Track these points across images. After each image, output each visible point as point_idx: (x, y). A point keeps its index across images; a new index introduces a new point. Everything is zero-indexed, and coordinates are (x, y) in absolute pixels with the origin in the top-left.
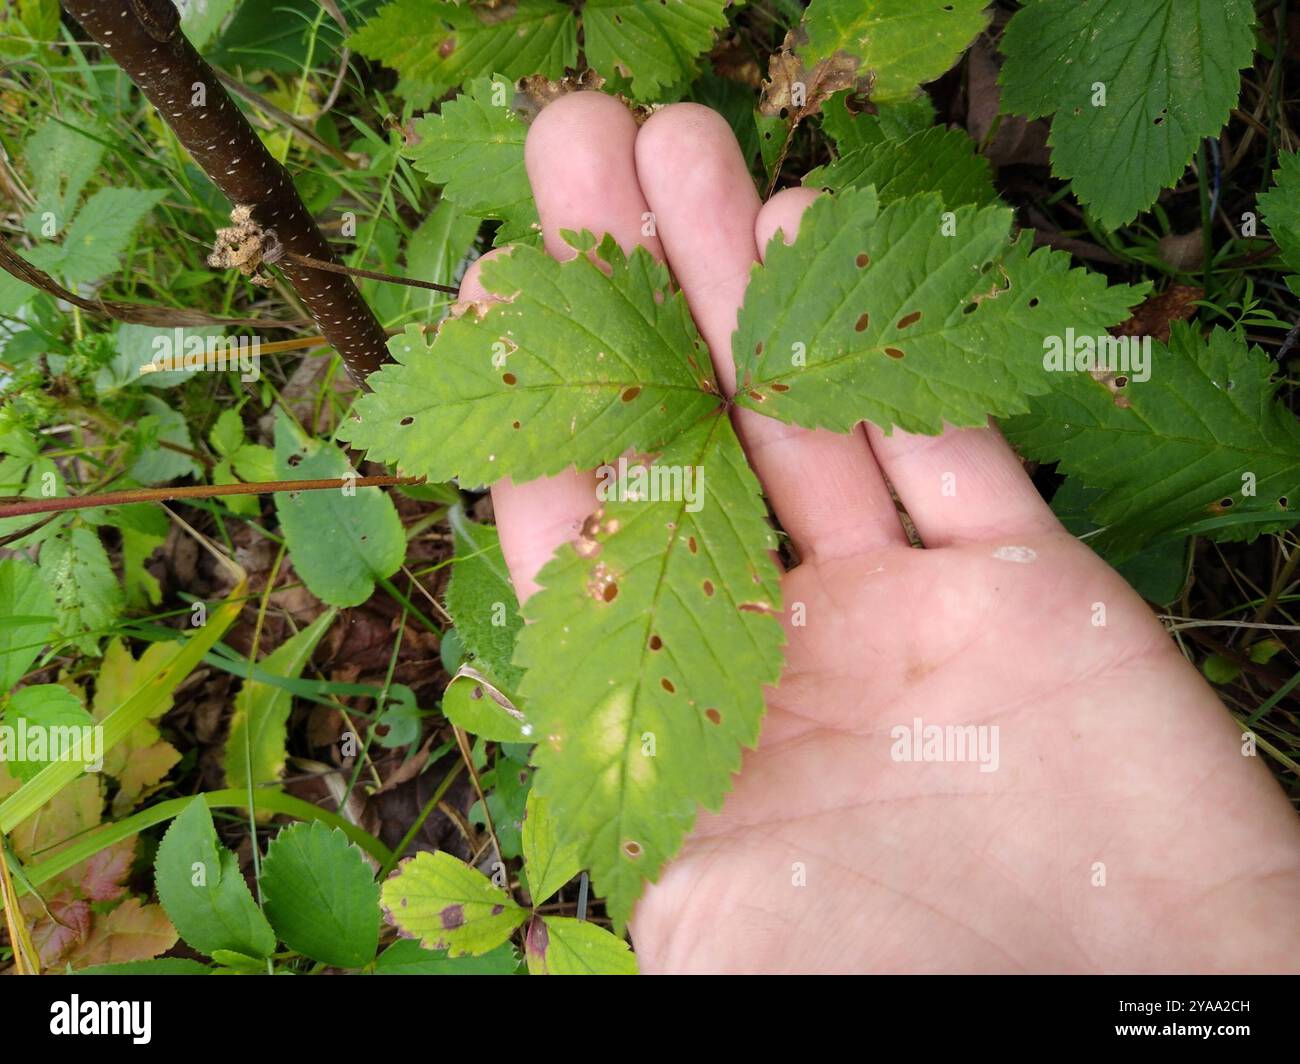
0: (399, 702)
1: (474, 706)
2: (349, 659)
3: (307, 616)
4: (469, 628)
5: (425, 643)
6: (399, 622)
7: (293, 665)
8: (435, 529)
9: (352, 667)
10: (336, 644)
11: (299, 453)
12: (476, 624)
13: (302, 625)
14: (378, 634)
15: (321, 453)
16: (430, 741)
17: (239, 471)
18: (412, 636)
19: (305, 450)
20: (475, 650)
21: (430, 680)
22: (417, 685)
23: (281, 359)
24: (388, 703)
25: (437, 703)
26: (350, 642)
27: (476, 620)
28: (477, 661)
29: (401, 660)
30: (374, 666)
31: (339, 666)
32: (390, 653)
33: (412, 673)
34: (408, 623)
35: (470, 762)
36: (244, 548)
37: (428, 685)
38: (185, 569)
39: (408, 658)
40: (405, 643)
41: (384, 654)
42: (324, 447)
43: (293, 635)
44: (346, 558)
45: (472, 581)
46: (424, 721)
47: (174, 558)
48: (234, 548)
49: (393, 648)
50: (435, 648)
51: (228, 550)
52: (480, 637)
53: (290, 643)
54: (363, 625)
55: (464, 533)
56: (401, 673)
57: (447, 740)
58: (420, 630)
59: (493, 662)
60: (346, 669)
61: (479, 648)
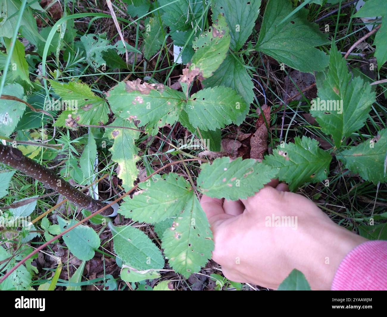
0: (109, 279)
1: (129, 275)
2: (93, 272)
3: (78, 264)
4: (122, 255)
5: (111, 261)
6: (103, 258)
7: (78, 278)
8: (106, 229)
9: (94, 273)
10: (88, 269)
11: (66, 225)
12: (123, 254)
13: (78, 266)
14: (98, 263)
15: (71, 223)
16: (120, 286)
17: (51, 233)
18: (107, 260)
19: (67, 224)
20: (125, 261)
21: (115, 270)
22: (112, 273)
23: (52, 197)
24: (106, 280)
25: (119, 275)
26: (92, 267)
27: (123, 252)
28: (126, 263)
29: (106, 267)
30: (100, 271)
31: (91, 274)
32: (103, 266)
33: (110, 269)
34: (105, 257)
35: (132, 288)
36: (57, 251)
37: (115, 271)
38: (41, 261)
39: (108, 266)
40: (106, 262)
41: (102, 267)
42: (72, 221)
43: (76, 270)
44: (85, 247)
45: (119, 242)
46: (117, 281)
47: (38, 259)
48: (54, 252)
49: (103, 265)
50: (114, 261)
51: (52, 253)
52: (125, 257)
53: (76, 272)
54: (94, 262)
55: (113, 230)
56: (107, 270)
57: (124, 284)
58: (109, 258)
59: (130, 262)
60: (93, 274)
61: (126, 260)
